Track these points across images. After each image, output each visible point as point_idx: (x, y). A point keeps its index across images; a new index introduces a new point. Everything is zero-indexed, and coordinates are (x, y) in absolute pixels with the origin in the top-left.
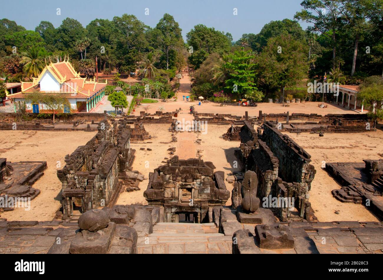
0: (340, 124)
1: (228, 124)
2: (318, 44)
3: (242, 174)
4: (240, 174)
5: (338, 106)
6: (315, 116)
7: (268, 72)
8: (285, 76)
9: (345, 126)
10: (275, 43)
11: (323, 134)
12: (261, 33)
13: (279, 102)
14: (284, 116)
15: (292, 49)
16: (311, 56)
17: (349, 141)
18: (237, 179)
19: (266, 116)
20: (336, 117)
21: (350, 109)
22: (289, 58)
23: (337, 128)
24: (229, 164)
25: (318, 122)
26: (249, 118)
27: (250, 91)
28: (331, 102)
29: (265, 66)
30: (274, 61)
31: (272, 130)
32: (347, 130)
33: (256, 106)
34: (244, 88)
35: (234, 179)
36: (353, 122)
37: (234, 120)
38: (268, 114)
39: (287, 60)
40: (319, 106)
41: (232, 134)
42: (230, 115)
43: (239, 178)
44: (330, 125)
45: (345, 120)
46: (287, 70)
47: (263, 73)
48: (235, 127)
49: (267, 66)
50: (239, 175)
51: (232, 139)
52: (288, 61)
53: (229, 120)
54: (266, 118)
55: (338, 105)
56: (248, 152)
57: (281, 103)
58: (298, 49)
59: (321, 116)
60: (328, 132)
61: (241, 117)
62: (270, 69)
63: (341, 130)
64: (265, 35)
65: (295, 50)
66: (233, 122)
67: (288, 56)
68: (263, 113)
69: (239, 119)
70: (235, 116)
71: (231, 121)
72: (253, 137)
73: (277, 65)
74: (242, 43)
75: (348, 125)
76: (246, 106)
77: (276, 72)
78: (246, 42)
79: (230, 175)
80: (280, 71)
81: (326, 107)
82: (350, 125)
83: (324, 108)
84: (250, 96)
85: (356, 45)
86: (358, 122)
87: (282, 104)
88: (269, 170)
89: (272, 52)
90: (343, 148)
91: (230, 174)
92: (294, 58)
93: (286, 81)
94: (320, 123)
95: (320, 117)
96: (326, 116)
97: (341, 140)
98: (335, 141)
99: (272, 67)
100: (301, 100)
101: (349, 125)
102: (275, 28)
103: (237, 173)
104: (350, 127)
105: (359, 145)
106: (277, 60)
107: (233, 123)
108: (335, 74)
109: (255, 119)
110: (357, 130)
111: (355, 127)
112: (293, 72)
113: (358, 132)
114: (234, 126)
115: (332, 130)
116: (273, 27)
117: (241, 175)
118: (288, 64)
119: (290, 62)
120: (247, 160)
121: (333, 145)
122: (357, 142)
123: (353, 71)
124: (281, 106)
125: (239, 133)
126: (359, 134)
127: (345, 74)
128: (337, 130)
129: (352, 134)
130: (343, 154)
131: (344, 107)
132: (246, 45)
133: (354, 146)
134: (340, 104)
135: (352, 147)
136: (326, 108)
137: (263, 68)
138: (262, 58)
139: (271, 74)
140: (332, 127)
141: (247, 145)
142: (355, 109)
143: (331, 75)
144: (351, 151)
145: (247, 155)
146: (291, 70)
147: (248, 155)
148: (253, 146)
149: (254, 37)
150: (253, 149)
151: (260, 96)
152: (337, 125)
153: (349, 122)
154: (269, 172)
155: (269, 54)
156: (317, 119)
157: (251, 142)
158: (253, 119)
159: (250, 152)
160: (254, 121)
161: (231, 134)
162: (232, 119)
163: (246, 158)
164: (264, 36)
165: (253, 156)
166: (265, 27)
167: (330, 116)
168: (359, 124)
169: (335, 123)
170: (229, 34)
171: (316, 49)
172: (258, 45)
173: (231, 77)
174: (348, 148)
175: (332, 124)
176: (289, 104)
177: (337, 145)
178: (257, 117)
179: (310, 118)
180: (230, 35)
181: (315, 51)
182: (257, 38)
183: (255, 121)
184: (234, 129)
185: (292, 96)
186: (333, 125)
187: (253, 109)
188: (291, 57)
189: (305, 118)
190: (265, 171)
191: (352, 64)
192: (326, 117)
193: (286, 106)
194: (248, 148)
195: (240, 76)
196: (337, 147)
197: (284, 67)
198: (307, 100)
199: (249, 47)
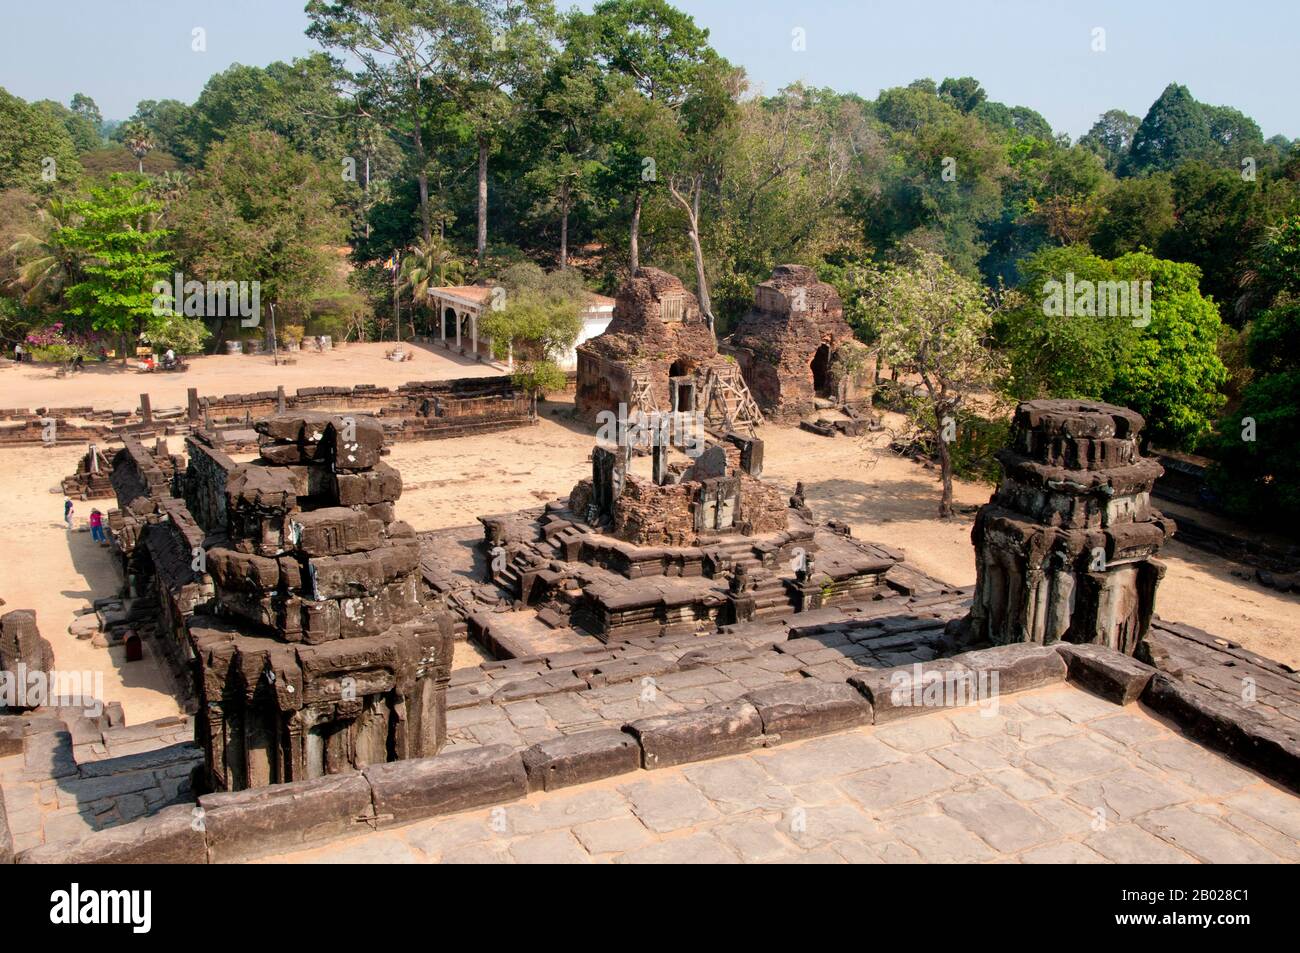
0: (440, 413)
1: (81, 440)
2: (393, 146)
3: (121, 603)
4: (118, 606)
5: (446, 351)
6: (370, 392)
7: (215, 256)
8: (276, 266)
9: (452, 416)
10: (232, 158)
11: (390, 448)
12: (200, 106)
13: (264, 349)
14: (273, 400)
15: (290, 180)
16: (372, 188)
17: (461, 461)
18: (104, 623)
19: (213, 405)
20: (431, 390)
21: (479, 360)
22: (282, 209)
23: (431, 424)
24: (81, 576)
25: (376, 411)
26: (158, 415)
27: (158, 322)
28: (425, 339)
29: (201, 235)
30: (231, 220)
31: (211, 458)
32: (460, 430)
33: (184, 368)
34: (135, 312)
35: (96, 623)
36: (475, 402)
37: (101, 424)
38: (220, 396)
39: (274, 215)
40: (389, 356)
41: (94, 476)
42: (89, 410)
43: (111, 620)
44: (412, 417)
45: (452, 398)
46: (277, 248)
47: (197, 258)
48: (104, 452)
49: (210, 235)
50: (112, 609)
51: (95, 493)
52: (278, 217)
53: (85, 428)
54: (212, 411)
55: (447, 347)
56: (132, 534)
57: (271, 353)
58: (308, 180)
59: (385, 390)
60: (405, 438)
61: (128, 415)
62: (219, 247)
63: (441, 431)
64: (212, 114)
65: (299, 183)
66: (101, 433)
67: (277, 200)
68: (200, 395)
69: (123, 421)
70: (107, 412)
71: (94, 429)
72: (149, 484)
73: (243, 231)
74: (134, 141)
75: (460, 413)
76: (150, 371)
77: (241, 254)
78: (147, 137)
79: (86, 612)
80: (253, 253)
81: (410, 358)
82: (467, 413)
83: (402, 360)
84: (160, 335)
85: (483, 167)
86: (489, 402)
87: (272, 358)
88: (192, 585)
89: (223, 190)
90: (442, 484)
91: (84, 609)
92: (296, 208)
93: (278, 281)
94: (382, 412)
95: (384, 395)
96: (401, 389)
97: (439, 460)
98: (422, 467)
99: (226, 239)
100: (335, 341)
101: (465, 414)
102: (244, 93)
103: (106, 605)
104: (466, 418)
105: (486, 471)
106: (241, 215)
107: (101, 435)
108: (431, 253)
109: (179, 415)
110: (487, 426)
111: (481, 417)
112: (297, 252)
113: (491, 432)
114: (101, 446)
115: (415, 433)
116: (236, 89)
117: (119, 610)
118: (276, 228)
119: (287, 222)
120: (131, 561)
121: (415, 479)
122: (484, 463)
123: (483, 243)
124: (270, 363)
125: (110, 474)
126: (493, 435)
127: (461, 254)
128: (432, 432)
129: (473, 438)
130: (437, 505)
131: (462, 356)
132: (148, 150)
133: (473, 475)
134: (451, 344)
135: (468, 478)
136: (410, 362)
137: (195, 242)
138: (189, 210)
139: (225, 261)
140: (417, 423)
141: (130, 511)
142: (492, 361)
143: (419, 257)
144: (462, 491)
145: (128, 544)
146: (294, 247)
147: (133, 544)
148: (151, 515)
149: (179, 118)
150: (153, 521)
151: (196, 337)
152: (432, 416)
153: (463, 405)
154: (189, 590)
155: (212, 196)
156: (374, 402)
157: (143, 501)
158: (169, 417)
159: (138, 533)
160: (172, 424)
161: (90, 477)
162: (98, 423)
163: (130, 555)
164: (210, 118)
165: (150, 547)
166: (214, 84)
167: (415, 391)
168: (491, 407)
169: (424, 410)
170: (84, 100)
171: (389, 160)
172: (192, 147)
173: (84, 277)
174: (455, 482)
175: (417, 415)
176: (294, 357)
177: (424, 478)
178: (182, 411)
179: (354, 400)
180: (90, 103)
181: (385, 169)
182: (188, 122)
183: (178, 423)
184: (100, 459)
185: (300, 330)
186: (422, 418)
187: (175, 379)
188: (288, 205)
189: (339, 400)
190: (179, 590)
191: (476, 221)
192: (403, 393)
193: (285, 363)
194: (133, 521)
195: (116, 275)
196: (424, 485)
197: (266, 238)
198: (354, 339)
199: (164, 150)
